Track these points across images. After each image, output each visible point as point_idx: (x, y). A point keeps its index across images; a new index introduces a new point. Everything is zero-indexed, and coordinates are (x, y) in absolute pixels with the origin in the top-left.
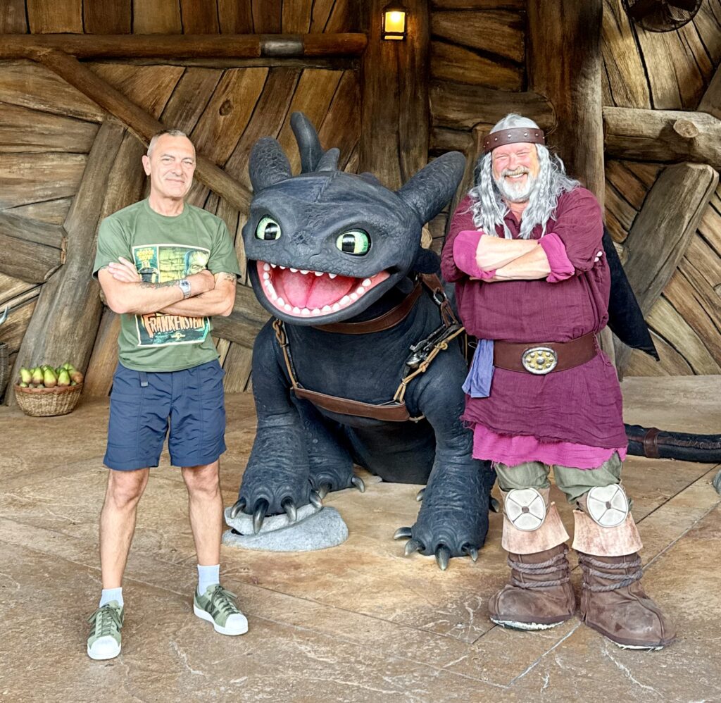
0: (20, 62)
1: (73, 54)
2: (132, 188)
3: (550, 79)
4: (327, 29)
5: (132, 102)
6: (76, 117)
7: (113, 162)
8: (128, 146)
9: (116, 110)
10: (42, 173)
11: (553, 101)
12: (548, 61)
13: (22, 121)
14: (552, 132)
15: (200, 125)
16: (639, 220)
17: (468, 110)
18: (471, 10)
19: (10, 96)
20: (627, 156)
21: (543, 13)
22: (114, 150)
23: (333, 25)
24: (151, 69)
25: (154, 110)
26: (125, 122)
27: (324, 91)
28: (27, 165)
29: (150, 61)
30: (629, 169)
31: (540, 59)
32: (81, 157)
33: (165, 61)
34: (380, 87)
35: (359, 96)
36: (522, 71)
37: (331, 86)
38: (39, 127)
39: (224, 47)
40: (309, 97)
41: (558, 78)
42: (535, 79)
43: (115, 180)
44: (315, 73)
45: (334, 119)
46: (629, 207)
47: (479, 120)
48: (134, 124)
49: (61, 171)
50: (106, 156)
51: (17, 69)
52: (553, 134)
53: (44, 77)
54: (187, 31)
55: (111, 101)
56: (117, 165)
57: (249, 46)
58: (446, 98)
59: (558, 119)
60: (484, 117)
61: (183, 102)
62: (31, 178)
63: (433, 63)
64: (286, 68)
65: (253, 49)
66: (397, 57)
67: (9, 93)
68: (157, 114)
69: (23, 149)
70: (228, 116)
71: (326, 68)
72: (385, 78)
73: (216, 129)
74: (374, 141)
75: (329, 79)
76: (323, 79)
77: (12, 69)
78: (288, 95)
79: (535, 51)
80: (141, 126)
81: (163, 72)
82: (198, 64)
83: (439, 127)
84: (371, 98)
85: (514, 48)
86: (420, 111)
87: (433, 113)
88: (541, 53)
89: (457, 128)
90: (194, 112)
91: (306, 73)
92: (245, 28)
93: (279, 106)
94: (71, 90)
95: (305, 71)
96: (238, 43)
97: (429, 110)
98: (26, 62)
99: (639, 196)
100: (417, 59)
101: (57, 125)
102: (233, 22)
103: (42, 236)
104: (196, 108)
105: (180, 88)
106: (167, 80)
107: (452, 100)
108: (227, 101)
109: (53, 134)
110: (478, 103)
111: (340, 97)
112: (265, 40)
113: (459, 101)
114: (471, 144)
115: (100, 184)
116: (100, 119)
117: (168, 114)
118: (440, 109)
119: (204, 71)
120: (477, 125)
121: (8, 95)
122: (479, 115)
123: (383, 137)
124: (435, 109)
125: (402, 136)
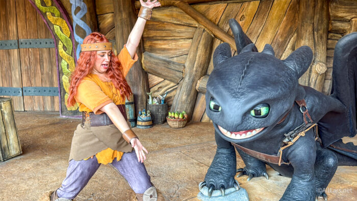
0: (171, 7)
1: (187, 2)
2: (206, 50)
5: (208, 19)
6: (189, 26)
8: (205, 35)
9: (202, 22)
10: (179, 46)
13: (172, 28)
17: (348, 12)
22: (200, 37)
24: (215, 5)
25: (216, 21)
26: (204, 26)
27: (283, 8)
28: (174, 43)
29: (215, 2)
32: (191, 40)
33: (220, 2)
34: (306, 5)
35: (298, 9)
37: (286, 6)
38: (177, 30)
40: (276, 11)
43: (200, 48)
44: (279, 1)
45: (287, 20)
47: (353, 16)
48: (207, 27)
49: (184, 45)
50: (197, 39)
53: (179, 12)
55: (199, 19)
56: (201, 42)
58: (338, 7)
60: (356, 15)
61: (226, 17)
62: (175, 48)
67: (168, 18)
68: (217, 23)
69: (172, 38)
70: (243, 21)
74: (303, 27)
75: (285, 3)
76: (282, 4)
77: (169, 10)
78: (267, 11)
81: (219, 6)
82: (232, 2)
83: (334, 20)
84: (303, 10)
86: (325, 14)
87: (331, 14)
89: (342, 20)
91: (275, 2)
93: (264, 16)
94: (187, 16)
97: (329, 13)
98: (173, 7)
101: (183, 29)
103: (177, 67)
105: (225, 12)
106: (221, 9)
107: (341, 8)
108: (243, 15)
109: (182, 32)
110: (354, 8)
111: (290, 10)
113: (344, 8)
114: (349, 27)
115: (195, 49)
116: (197, 26)
117: (220, 22)
118: (334, 12)
119: (235, 4)
120: (353, 18)
121: (167, 19)
122: (354, 14)
123: (307, 26)
124: (332, 13)
125: (315, 25)
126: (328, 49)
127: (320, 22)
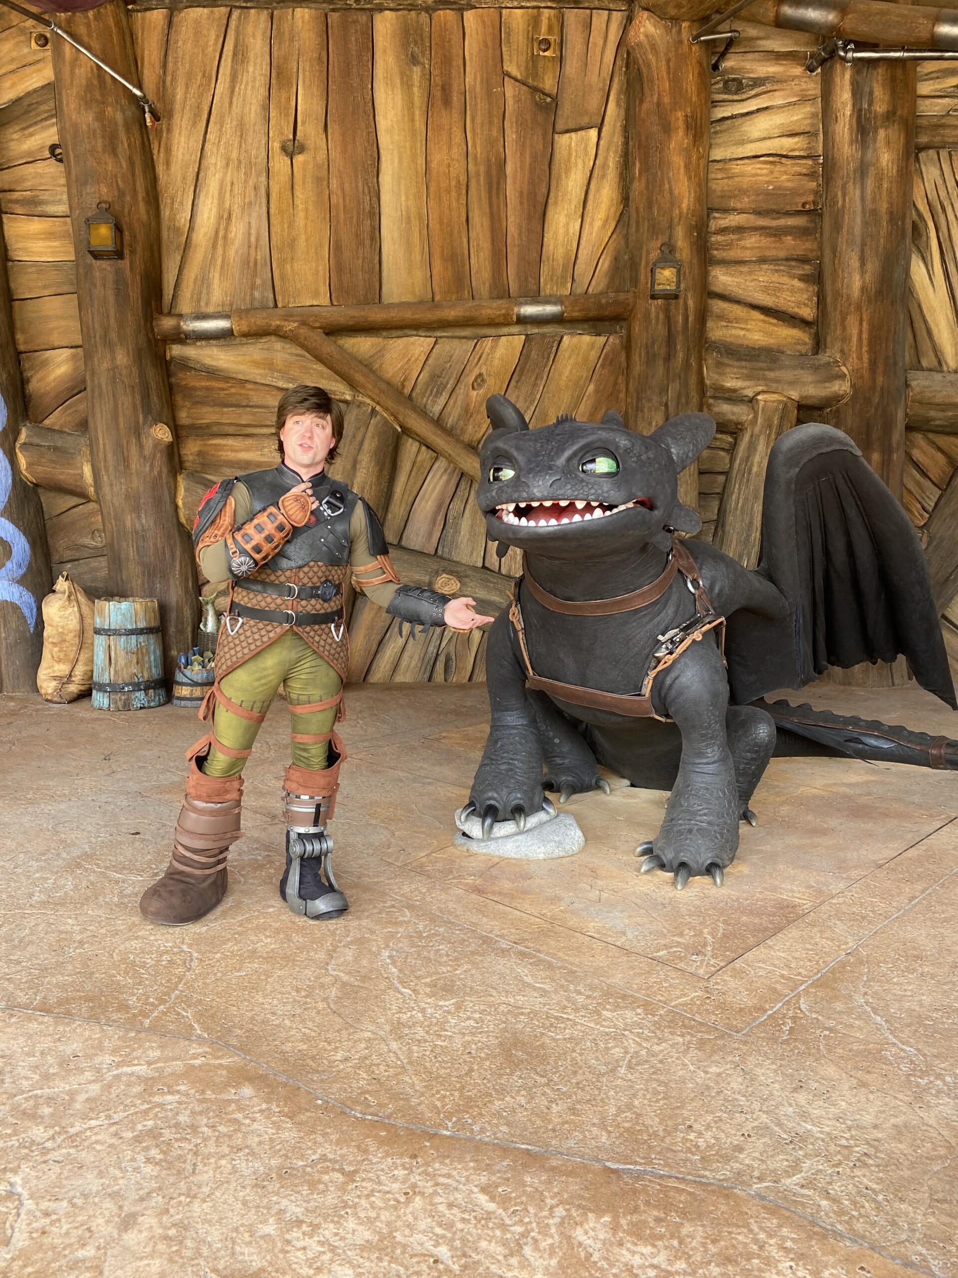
0: (268, 338)
1: (320, 328)
2: (381, 471)
3: (845, 339)
4: (590, 290)
5: (381, 379)
7: (362, 443)
8: (376, 426)
9: (363, 387)
11: (848, 365)
12: (844, 319)
14: (845, 401)
15: (451, 402)
16: (942, 502)
17: (748, 377)
18: (755, 262)
19: (260, 374)
20: (932, 428)
21: (839, 263)
22: (363, 430)
23: (598, 284)
24: (400, 341)
25: (404, 387)
26: (373, 399)
27: (586, 359)
29: (399, 333)
30: (934, 443)
31: (835, 316)
33: (414, 333)
34: (647, 353)
35: (624, 364)
36: (813, 331)
37: (594, 354)
39: (477, 314)
40: (569, 367)
41: (855, 339)
42: (829, 339)
43: (364, 464)
44: (576, 339)
45: (597, 391)
46: (932, 486)
47: (760, 388)
48: (382, 403)
50: (354, 437)
51: (266, 346)
52: (846, 404)
53: (291, 353)
54: (437, 298)
55: (359, 377)
56: (366, 446)
57: (503, 311)
58: (723, 364)
59: (853, 386)
60: (766, 385)
61: (434, 377)
63: (710, 324)
64: (543, 336)
65: (507, 315)
66: (668, 318)
67: (257, 371)
68: (407, 391)
70: (481, 391)
71: (588, 334)
72: (653, 343)
73: (468, 405)
74: (640, 415)
75: (592, 346)
76: (584, 347)
77: (259, 346)
78: (545, 366)
79: (829, 306)
80: (390, 404)
81: (413, 344)
82: (449, 334)
83: (715, 398)
84: (638, 367)
85: (804, 304)
86: (693, 380)
87: (707, 382)
88: (835, 310)
89: (733, 397)
90: (445, 387)
91: (566, 339)
92: (500, 292)
93: (536, 379)
94: (319, 367)
95: (565, 338)
96: (492, 309)
97: (703, 378)
98: (273, 338)
99: (943, 472)
100: (690, 319)
102: (487, 285)
104: (447, 383)
105: (430, 361)
106: (417, 352)
107: (730, 366)
108: (480, 375)
110: (761, 369)
111: (603, 366)
112: (521, 304)
113: (738, 367)
114: (751, 416)
116: (348, 398)
117: (417, 390)
118: (716, 376)
119: (456, 341)
120: (758, 394)
121: (256, 374)
122: (761, 382)
123: (650, 409)
124: (710, 376)
125: (671, 409)
126: (701, 473)
127: (683, 401)
